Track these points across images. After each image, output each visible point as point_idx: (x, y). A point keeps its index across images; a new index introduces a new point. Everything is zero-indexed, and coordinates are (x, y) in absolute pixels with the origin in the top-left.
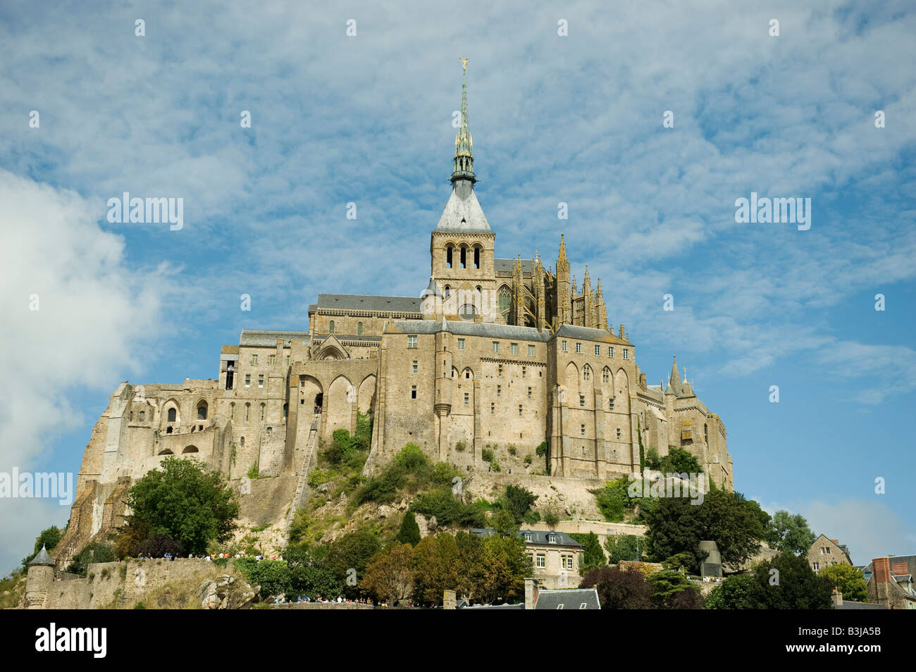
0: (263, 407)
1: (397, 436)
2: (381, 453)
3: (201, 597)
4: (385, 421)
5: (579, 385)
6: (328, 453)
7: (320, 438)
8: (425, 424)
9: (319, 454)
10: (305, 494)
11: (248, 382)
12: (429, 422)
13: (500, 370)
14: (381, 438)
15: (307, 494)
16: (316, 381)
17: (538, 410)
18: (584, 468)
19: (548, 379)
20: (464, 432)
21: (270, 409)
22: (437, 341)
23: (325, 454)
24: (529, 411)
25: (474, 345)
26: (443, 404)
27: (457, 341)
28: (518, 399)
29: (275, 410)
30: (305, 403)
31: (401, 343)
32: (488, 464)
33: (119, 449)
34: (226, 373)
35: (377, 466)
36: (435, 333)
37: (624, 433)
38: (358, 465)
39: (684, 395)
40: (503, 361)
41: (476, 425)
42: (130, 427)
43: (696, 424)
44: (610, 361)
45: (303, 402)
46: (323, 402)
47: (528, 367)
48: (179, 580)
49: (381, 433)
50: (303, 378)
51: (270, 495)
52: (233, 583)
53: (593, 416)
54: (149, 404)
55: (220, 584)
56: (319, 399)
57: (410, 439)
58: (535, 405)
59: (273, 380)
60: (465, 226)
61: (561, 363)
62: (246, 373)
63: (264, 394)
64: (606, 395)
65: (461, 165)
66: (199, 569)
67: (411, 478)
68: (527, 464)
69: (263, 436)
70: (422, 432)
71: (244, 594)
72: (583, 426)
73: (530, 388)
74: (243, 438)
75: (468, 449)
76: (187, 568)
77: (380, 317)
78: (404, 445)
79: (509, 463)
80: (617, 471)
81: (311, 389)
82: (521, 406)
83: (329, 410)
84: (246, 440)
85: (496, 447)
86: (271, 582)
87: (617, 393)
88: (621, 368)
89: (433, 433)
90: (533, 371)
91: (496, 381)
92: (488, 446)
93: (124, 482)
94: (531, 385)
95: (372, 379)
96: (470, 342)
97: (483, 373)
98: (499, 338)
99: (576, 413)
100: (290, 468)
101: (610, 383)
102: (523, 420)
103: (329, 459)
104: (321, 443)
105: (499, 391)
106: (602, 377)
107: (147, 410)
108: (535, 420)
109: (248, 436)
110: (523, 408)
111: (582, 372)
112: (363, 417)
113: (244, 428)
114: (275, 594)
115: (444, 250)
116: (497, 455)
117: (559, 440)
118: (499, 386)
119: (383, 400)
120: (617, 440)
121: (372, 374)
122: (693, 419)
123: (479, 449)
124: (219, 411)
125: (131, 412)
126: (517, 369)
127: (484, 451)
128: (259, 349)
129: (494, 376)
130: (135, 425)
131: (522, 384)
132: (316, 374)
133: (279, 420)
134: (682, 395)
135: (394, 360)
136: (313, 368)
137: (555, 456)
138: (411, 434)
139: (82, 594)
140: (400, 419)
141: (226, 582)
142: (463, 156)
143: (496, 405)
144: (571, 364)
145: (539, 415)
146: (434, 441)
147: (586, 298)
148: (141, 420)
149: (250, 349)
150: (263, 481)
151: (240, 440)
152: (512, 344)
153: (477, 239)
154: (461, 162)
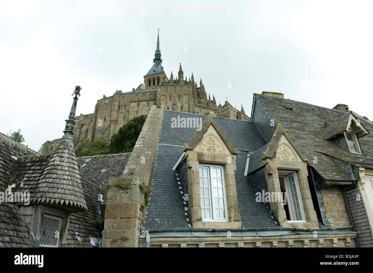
1: (98, 136)
4: (94, 131)
5: (166, 103)
12: (109, 129)
13: (138, 105)
16: (86, 125)
27: (122, 97)
28: (145, 114)
31: (103, 102)
40: (139, 101)
44: (181, 92)
45: (82, 133)
47: (149, 102)
57: (102, 136)
60: (155, 73)
61: (158, 96)
64: (179, 105)
70: (106, 132)
78: (99, 139)
87: (184, 104)
88: (186, 94)
89: (110, 132)
90: (152, 103)
91: (136, 109)
96: (127, 97)
97: (131, 107)
98: (138, 93)
101: (181, 101)
105: (138, 112)
106: (177, 99)
111: (168, 98)
126: (145, 103)
129: (136, 107)
132: (85, 123)
135: (100, 109)
138: (102, 134)
144: (163, 96)
146: (109, 135)
152: (144, 95)
153: (158, 75)
154: (158, 55)
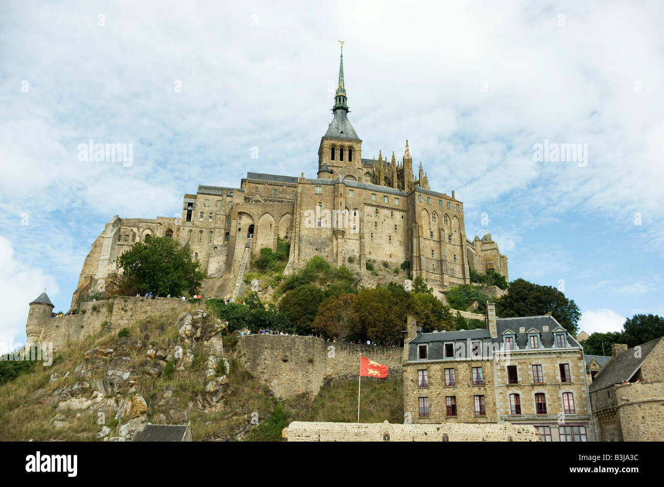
0: (211, 234)
1: (308, 251)
2: (296, 261)
3: (178, 326)
4: (300, 240)
5: (429, 224)
6: (258, 262)
7: (252, 253)
8: (327, 244)
9: (251, 263)
10: (242, 288)
11: (202, 216)
12: (330, 243)
13: (377, 213)
14: (297, 251)
15: (243, 288)
16: (250, 216)
17: (401, 240)
18: (434, 278)
19: (407, 221)
20: (353, 251)
21: (217, 235)
22: (335, 190)
23: (256, 263)
24: (396, 240)
25: (360, 195)
26: (340, 231)
27: (349, 191)
28: (388, 231)
29: (220, 236)
30: (241, 230)
31: (310, 190)
32: (370, 272)
33: (109, 258)
34: (187, 211)
35: (294, 269)
36: (334, 185)
37: (459, 258)
38: (280, 269)
39: (487, 242)
40: (379, 206)
41: (362, 247)
42: (118, 245)
43: (496, 259)
44: (448, 211)
45: (240, 230)
46: (254, 229)
47: (395, 212)
48: (159, 314)
49: (297, 248)
50: (240, 213)
51: (216, 289)
52: (206, 317)
53: (439, 245)
54: (132, 230)
55: (195, 317)
56: (251, 229)
57: (316, 253)
58: (399, 237)
59: (219, 216)
60: (344, 136)
61: (418, 209)
62: (200, 211)
63: (213, 225)
64: (447, 232)
65: (340, 101)
66: (175, 306)
67: (321, 275)
68: (396, 274)
69: (211, 252)
70: (325, 249)
71: (216, 325)
72: (432, 251)
73: (396, 226)
74: (197, 253)
75: (356, 261)
76: (165, 305)
77: (288, 186)
78: (312, 257)
79: (384, 273)
80: (455, 282)
81: (245, 222)
82: (390, 236)
83: (258, 236)
84: (199, 255)
85: (374, 261)
86: (238, 319)
87: (453, 232)
88: (455, 216)
89: (332, 250)
90: (398, 215)
91: (374, 219)
92: (369, 261)
93: (112, 277)
94: (397, 223)
95: (288, 216)
96: (357, 192)
97: (365, 214)
98: (376, 191)
99: (428, 242)
100: (230, 272)
101: (449, 225)
102: (391, 245)
103: (258, 266)
104: (252, 256)
105: (376, 226)
106: (444, 221)
107: (131, 234)
108: (399, 246)
109: (200, 252)
110: (392, 238)
111: (431, 216)
112: (281, 240)
113: (198, 247)
114: (241, 328)
115: (330, 149)
116: (375, 266)
117: (418, 259)
118: (376, 223)
119: (299, 226)
120: (454, 262)
121: (288, 213)
122: (495, 256)
123: (363, 262)
124: (181, 235)
125: (120, 235)
126: (387, 212)
127: (367, 264)
128: (210, 196)
129: (373, 216)
130: (122, 244)
131: (390, 223)
132: (249, 212)
133: (222, 243)
134: (485, 241)
135: (306, 201)
136: (248, 208)
137: (415, 269)
138: (317, 250)
139: (73, 327)
140: (309, 240)
141: (200, 316)
142: (341, 96)
143: (374, 235)
144: (425, 210)
145: (402, 243)
146: (333, 255)
147: (421, 181)
148: (126, 241)
149: (204, 195)
150: (211, 281)
151: (194, 254)
152: (385, 196)
153: (350, 144)
154: (340, 99)
